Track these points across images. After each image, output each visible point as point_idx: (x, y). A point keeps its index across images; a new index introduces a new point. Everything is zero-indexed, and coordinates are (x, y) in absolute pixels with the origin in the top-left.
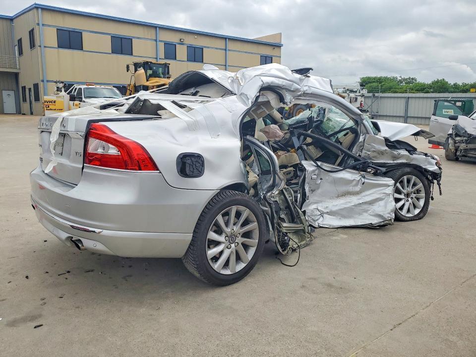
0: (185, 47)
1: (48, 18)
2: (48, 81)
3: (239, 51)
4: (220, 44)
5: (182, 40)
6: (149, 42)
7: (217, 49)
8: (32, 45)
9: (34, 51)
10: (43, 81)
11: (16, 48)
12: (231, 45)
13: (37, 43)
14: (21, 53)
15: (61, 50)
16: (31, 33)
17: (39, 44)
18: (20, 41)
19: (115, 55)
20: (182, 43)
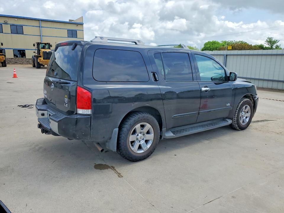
3: (51, 28)
5: (6, 22)
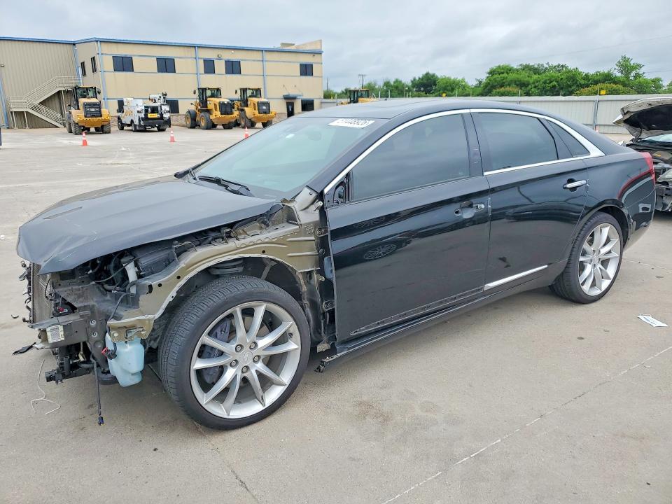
0: (223, 63)
1: (106, 48)
2: (108, 99)
4: (258, 56)
6: (190, 61)
7: (254, 61)
8: (94, 70)
9: (96, 74)
10: (104, 99)
11: (80, 69)
12: (268, 56)
13: (98, 68)
14: (84, 74)
15: (117, 73)
16: (93, 59)
17: (100, 70)
18: (83, 64)
19: (160, 74)
20: (219, 58)
